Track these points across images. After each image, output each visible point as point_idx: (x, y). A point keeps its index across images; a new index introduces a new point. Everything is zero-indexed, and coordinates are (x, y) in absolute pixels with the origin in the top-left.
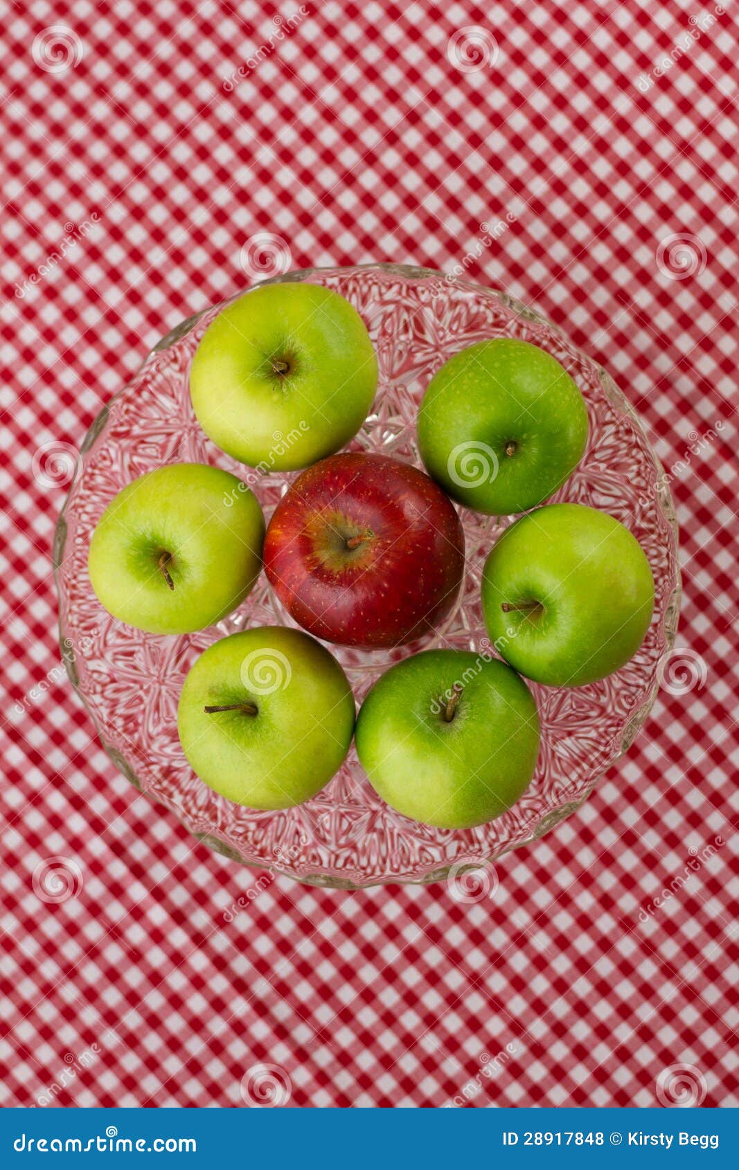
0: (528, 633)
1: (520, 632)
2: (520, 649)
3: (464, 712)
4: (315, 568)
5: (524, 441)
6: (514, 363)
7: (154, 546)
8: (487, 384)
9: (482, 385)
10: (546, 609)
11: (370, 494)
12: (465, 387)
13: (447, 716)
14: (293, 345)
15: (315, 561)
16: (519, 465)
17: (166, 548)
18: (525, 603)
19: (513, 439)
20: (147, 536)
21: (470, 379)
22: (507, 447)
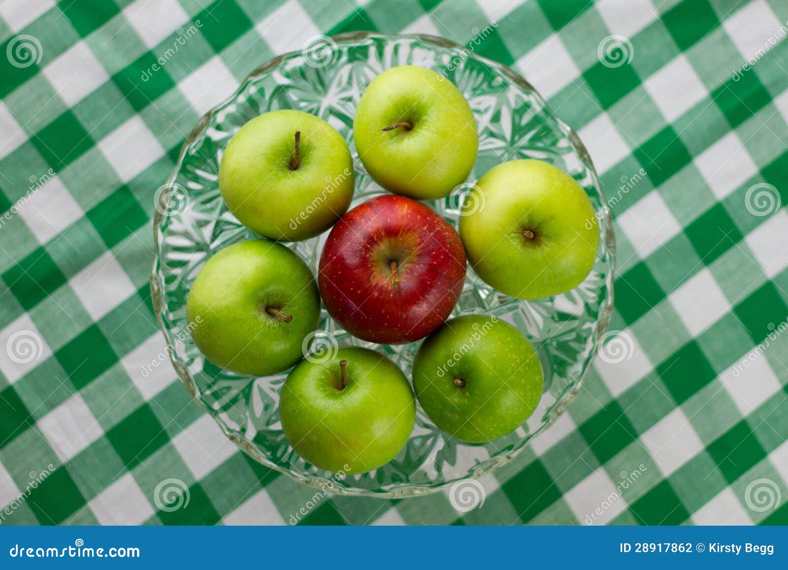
0: (323, 377)
1: (324, 371)
2: (312, 370)
3: (271, 322)
4: (375, 238)
5: (464, 394)
6: (522, 394)
7: (418, 120)
8: (510, 372)
9: (510, 368)
10: (338, 392)
11: (428, 282)
12: (510, 356)
13: (270, 308)
14: (546, 245)
15: (380, 239)
16: (447, 387)
17: (415, 129)
18: (346, 377)
19: (467, 385)
20: (426, 117)
21: (516, 360)
22: (461, 380)
